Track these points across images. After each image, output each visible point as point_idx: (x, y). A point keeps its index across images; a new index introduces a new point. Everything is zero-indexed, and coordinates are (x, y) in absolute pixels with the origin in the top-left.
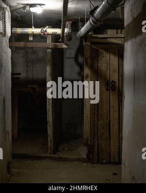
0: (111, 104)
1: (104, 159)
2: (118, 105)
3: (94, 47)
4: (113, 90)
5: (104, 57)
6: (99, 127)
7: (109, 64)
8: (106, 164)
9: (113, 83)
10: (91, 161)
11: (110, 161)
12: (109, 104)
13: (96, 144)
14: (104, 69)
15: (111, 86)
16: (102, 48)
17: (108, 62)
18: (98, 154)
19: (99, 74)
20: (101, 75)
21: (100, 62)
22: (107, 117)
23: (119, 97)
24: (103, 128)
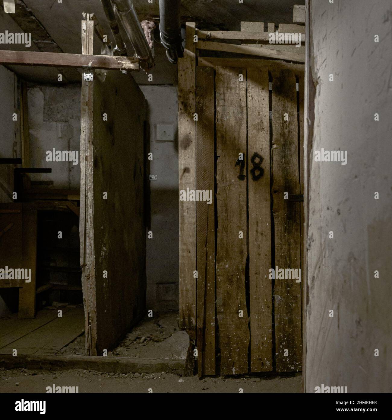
0: (252, 216)
1: (233, 364)
2: (269, 219)
3: (204, 61)
4: (256, 178)
5: (230, 88)
6: (219, 279)
7: (244, 109)
8: (238, 376)
9: (257, 160)
10: (200, 369)
11: (249, 369)
12: (245, 216)
13: (213, 324)
14: (233, 121)
15: (251, 166)
16: (225, 67)
17: (243, 104)
18: (218, 351)
19: (219, 135)
20: (223, 137)
21: (221, 102)
22: (241, 252)
23: (271, 195)
24: (230, 280)
